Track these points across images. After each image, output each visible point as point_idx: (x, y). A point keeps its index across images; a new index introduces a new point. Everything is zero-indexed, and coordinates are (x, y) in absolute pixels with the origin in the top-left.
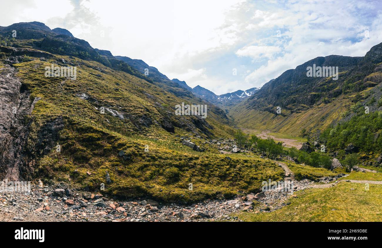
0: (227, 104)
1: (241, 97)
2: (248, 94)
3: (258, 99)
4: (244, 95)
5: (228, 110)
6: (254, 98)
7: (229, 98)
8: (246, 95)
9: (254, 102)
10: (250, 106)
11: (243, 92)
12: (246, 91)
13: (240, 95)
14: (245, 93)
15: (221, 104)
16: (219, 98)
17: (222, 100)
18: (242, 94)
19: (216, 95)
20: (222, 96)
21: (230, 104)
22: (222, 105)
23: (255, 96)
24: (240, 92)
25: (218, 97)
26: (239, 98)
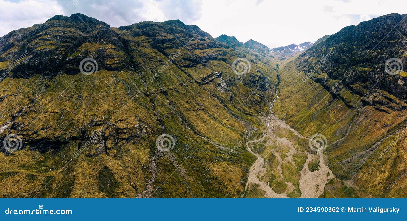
0: (279, 58)
1: (294, 50)
2: (302, 48)
3: (309, 58)
4: (296, 49)
5: (279, 65)
6: (306, 55)
7: (282, 52)
8: (299, 50)
9: (305, 62)
10: (300, 65)
11: (296, 46)
12: (299, 45)
13: (293, 49)
14: (298, 47)
15: (273, 57)
16: (271, 52)
17: (275, 53)
18: (295, 48)
19: (269, 49)
20: (275, 49)
21: (282, 58)
22: (274, 59)
23: (307, 53)
24: (293, 46)
25: (271, 50)
26: (291, 52)
